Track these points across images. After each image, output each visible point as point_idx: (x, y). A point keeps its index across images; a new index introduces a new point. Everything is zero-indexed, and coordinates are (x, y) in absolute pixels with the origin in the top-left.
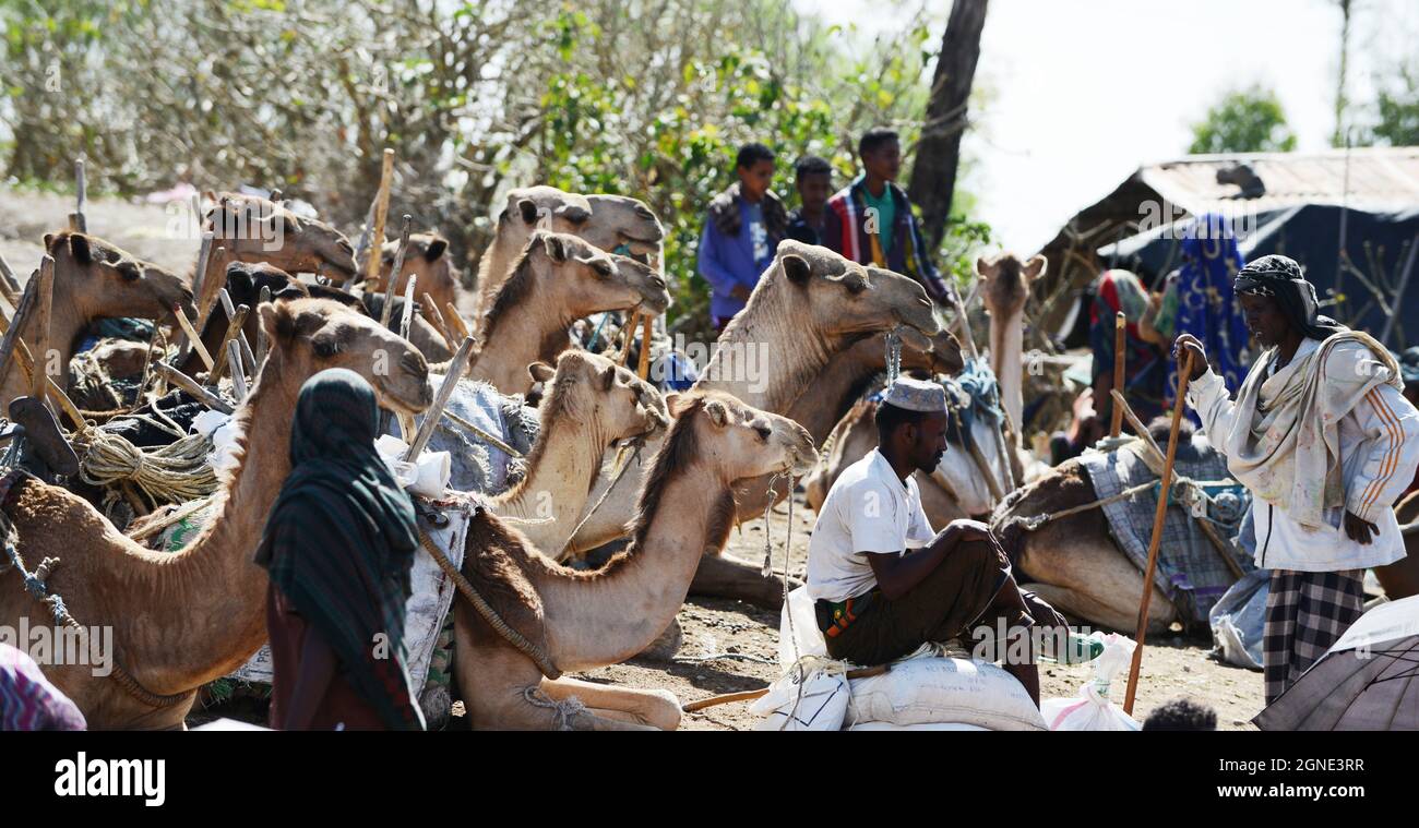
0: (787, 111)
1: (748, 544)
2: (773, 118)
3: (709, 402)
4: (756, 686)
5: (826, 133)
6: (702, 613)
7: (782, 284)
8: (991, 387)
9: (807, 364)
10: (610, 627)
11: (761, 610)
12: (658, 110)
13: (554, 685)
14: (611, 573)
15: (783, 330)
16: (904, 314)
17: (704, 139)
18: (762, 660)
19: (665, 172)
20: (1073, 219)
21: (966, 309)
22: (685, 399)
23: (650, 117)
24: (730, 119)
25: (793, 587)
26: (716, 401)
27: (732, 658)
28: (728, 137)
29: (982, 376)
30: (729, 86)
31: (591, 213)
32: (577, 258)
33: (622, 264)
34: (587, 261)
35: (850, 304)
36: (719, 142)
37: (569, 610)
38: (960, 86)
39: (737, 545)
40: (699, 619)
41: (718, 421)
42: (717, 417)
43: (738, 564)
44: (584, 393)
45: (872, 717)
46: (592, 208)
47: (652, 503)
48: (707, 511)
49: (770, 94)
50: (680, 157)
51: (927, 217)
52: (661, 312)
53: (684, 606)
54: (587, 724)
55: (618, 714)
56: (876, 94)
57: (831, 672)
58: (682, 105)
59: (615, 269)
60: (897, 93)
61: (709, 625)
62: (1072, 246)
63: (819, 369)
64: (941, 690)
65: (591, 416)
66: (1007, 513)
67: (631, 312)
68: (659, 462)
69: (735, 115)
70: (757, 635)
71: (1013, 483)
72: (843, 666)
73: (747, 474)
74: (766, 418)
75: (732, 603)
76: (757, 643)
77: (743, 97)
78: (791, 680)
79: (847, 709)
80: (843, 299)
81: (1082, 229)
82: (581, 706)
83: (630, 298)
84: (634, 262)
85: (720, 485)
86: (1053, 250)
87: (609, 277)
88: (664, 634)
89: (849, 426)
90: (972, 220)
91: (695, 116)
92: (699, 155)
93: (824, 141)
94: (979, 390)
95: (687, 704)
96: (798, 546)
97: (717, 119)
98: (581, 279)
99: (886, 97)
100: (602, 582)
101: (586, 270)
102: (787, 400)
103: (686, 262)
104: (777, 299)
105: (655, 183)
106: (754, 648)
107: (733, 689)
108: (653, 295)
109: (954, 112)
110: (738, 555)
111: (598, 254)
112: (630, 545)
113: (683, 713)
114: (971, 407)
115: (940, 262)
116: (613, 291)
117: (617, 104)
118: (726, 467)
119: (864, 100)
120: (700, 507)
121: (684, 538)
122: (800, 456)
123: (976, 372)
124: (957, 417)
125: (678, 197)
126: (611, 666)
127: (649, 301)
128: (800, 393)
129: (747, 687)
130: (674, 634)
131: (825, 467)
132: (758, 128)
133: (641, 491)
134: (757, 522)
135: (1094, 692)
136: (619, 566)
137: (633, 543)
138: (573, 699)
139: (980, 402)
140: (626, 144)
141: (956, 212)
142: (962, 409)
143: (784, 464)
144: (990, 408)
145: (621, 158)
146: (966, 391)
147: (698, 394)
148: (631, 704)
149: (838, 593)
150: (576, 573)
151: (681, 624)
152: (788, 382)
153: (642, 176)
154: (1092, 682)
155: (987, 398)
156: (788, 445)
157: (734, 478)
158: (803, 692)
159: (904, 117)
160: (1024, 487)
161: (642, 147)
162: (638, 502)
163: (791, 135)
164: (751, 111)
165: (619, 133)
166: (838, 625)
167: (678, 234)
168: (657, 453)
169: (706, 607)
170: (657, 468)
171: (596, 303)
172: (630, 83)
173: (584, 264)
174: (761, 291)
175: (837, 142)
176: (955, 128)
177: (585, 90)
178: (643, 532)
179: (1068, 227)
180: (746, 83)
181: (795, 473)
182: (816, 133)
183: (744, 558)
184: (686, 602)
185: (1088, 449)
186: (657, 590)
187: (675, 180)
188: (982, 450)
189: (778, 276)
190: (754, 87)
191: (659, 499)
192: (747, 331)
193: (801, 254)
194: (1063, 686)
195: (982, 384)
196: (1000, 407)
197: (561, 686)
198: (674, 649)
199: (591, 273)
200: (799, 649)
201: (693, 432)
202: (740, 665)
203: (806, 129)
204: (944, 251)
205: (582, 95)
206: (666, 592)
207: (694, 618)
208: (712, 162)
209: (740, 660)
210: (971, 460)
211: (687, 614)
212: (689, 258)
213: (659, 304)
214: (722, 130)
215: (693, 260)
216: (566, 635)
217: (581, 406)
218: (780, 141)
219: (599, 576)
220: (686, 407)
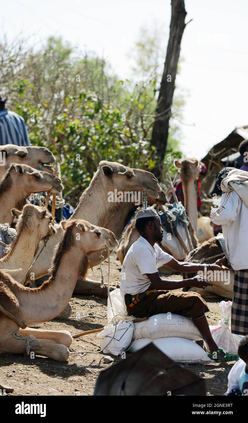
0: (105, 113)
1: (96, 275)
2: (99, 116)
3: (78, 223)
4: (99, 327)
5: (119, 121)
6: (79, 301)
7: (102, 177)
8: (184, 212)
9: (113, 206)
10: (44, 309)
11: (101, 299)
12: (57, 115)
13: (25, 331)
14: (43, 288)
15: (104, 194)
16: (148, 185)
17: (74, 125)
18: (102, 317)
19: (61, 138)
20: (212, 149)
21: (173, 184)
22: (68, 222)
23: (54, 118)
24: (84, 117)
25: (112, 290)
26: (81, 223)
27: (91, 317)
28: (84, 123)
29: (180, 209)
30: (83, 105)
31: (28, 153)
32: (28, 173)
33: (44, 175)
34: (31, 174)
35: (128, 182)
36: (80, 126)
37: (29, 303)
38: (168, 101)
39: (92, 275)
40: (78, 303)
41: (81, 230)
42: (81, 229)
43: (92, 282)
44: (34, 220)
45: (142, 336)
46: (28, 151)
47: (58, 262)
48: (78, 264)
49: (98, 108)
50: (66, 132)
51: (158, 151)
52: (60, 192)
53: (72, 299)
54: (37, 344)
55: (49, 340)
56: (137, 105)
57: (127, 320)
58: (65, 112)
59: (42, 176)
60: (145, 104)
61: (82, 305)
62: (212, 159)
63: (118, 208)
64: (167, 325)
65: (36, 228)
66: (190, 259)
67: (49, 192)
68: (60, 246)
69: (86, 116)
70: (100, 308)
71: (193, 247)
72: (132, 318)
73: (93, 250)
74: (99, 229)
75: (90, 297)
76: (100, 311)
77: (88, 109)
78: (112, 324)
79: (133, 335)
80: (126, 181)
81: (215, 152)
82: (34, 338)
83: (48, 187)
84: (49, 174)
85: (83, 254)
86: (205, 160)
87: (40, 179)
88: (65, 310)
89: (131, 229)
90: (175, 150)
91: (71, 117)
92: (73, 131)
93: (119, 124)
94: (179, 214)
95: (74, 335)
96: (115, 274)
97: (79, 117)
98: (29, 181)
99: (141, 106)
100: (40, 292)
101: (31, 177)
102: (106, 220)
103: (70, 171)
104: (101, 183)
105: (57, 142)
106: (99, 313)
107: (91, 329)
108: (57, 185)
109: (166, 111)
110: (92, 279)
111: (35, 171)
112: (50, 278)
113: (73, 339)
114: (176, 220)
115: (164, 167)
116: (42, 184)
117: (41, 113)
118: (85, 247)
119: (133, 108)
120: (76, 262)
121: (70, 274)
122: (112, 242)
123: (178, 207)
124: (171, 224)
125: (66, 147)
126: (46, 323)
127: (55, 187)
128: (111, 217)
129: (97, 328)
130: (68, 310)
131: (123, 245)
132: (94, 120)
133: (54, 258)
134: (99, 266)
135: (223, 323)
136: (46, 285)
137: (51, 277)
138: (31, 336)
139: (179, 218)
140: (46, 128)
141: (168, 148)
142: (173, 221)
143: (106, 246)
144: (183, 220)
145: (44, 133)
146: (174, 215)
147: (73, 221)
148: (53, 336)
149: (133, 291)
150: (31, 289)
151: (71, 306)
152: (106, 213)
153: (52, 140)
154: (222, 320)
155: (182, 217)
156: (107, 239)
157: (88, 252)
158: (117, 329)
159: (148, 113)
160: (197, 249)
161: (52, 129)
162: (53, 261)
163: (106, 122)
164: (91, 114)
165: (43, 124)
166: (134, 303)
167: (67, 161)
168: (59, 243)
169: (81, 299)
170: (59, 249)
171: (36, 189)
172: (46, 105)
173: (30, 175)
174: (94, 180)
175: (124, 124)
176: (167, 117)
177: (29, 108)
178: (55, 273)
179: (210, 152)
180: (89, 103)
181: (110, 249)
182: (115, 121)
183: (94, 280)
184: (73, 297)
185: (219, 234)
186: (61, 294)
187: (65, 141)
188: (181, 236)
189: (101, 174)
190: (92, 105)
191: (60, 260)
192: (90, 195)
193: (109, 165)
194: (213, 321)
195: (180, 212)
196: (187, 219)
197: (27, 331)
198: (69, 315)
199: (33, 178)
200: (115, 313)
201: (72, 235)
202: (94, 320)
203: (112, 120)
204: (165, 162)
205: (28, 110)
206: (64, 295)
207: (76, 303)
208: (78, 133)
209: (94, 318)
210: (177, 240)
211: (74, 302)
212: (71, 169)
213: (59, 189)
214: (81, 121)
215: (73, 170)
216: (27, 312)
217: (33, 225)
218: (102, 124)
219: (39, 290)
220: (69, 226)
